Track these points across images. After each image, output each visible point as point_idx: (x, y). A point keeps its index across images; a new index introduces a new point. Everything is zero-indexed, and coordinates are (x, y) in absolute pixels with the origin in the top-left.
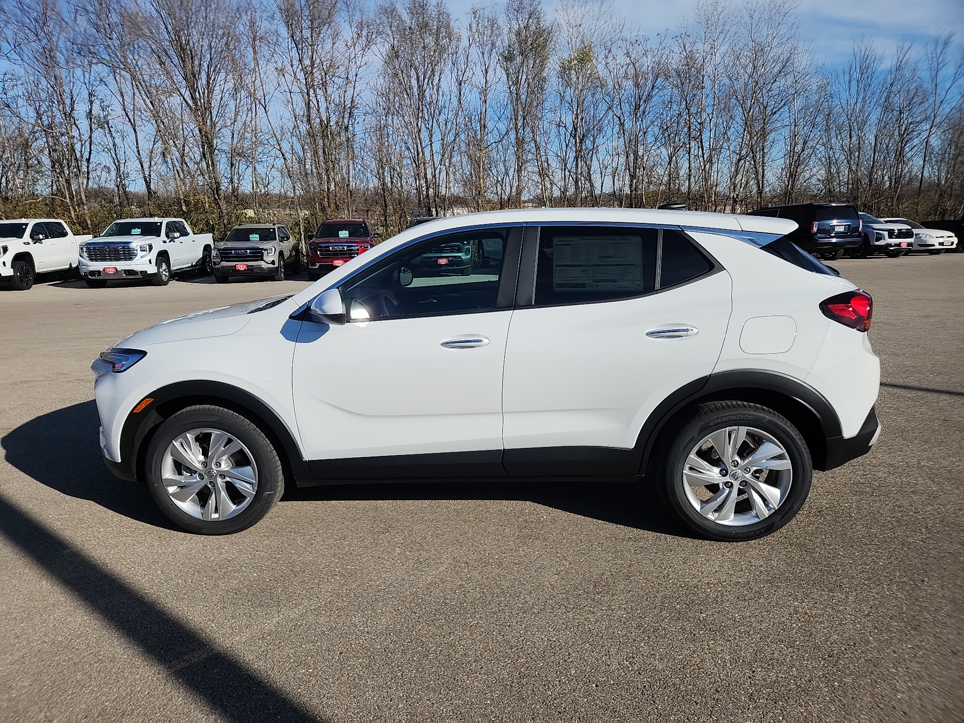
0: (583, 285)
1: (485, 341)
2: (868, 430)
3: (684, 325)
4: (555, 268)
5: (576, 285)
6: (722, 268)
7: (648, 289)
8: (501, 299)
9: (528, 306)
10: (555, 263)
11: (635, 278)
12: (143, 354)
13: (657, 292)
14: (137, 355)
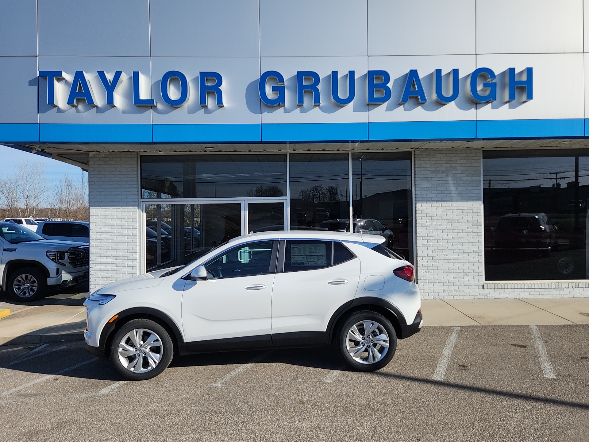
0: (303, 263)
1: (264, 287)
2: (417, 321)
3: (343, 279)
4: (292, 257)
5: (300, 264)
6: (356, 257)
7: (329, 265)
8: (270, 269)
9: (281, 272)
10: (292, 255)
11: (324, 261)
12: (115, 296)
13: (332, 266)
14: (111, 297)
